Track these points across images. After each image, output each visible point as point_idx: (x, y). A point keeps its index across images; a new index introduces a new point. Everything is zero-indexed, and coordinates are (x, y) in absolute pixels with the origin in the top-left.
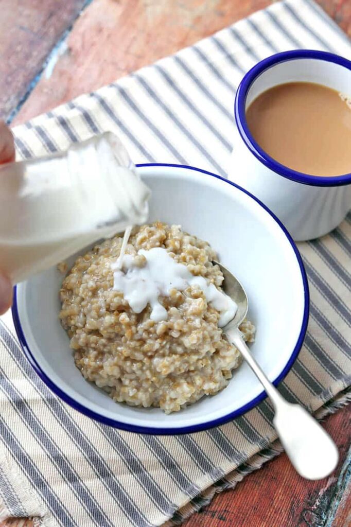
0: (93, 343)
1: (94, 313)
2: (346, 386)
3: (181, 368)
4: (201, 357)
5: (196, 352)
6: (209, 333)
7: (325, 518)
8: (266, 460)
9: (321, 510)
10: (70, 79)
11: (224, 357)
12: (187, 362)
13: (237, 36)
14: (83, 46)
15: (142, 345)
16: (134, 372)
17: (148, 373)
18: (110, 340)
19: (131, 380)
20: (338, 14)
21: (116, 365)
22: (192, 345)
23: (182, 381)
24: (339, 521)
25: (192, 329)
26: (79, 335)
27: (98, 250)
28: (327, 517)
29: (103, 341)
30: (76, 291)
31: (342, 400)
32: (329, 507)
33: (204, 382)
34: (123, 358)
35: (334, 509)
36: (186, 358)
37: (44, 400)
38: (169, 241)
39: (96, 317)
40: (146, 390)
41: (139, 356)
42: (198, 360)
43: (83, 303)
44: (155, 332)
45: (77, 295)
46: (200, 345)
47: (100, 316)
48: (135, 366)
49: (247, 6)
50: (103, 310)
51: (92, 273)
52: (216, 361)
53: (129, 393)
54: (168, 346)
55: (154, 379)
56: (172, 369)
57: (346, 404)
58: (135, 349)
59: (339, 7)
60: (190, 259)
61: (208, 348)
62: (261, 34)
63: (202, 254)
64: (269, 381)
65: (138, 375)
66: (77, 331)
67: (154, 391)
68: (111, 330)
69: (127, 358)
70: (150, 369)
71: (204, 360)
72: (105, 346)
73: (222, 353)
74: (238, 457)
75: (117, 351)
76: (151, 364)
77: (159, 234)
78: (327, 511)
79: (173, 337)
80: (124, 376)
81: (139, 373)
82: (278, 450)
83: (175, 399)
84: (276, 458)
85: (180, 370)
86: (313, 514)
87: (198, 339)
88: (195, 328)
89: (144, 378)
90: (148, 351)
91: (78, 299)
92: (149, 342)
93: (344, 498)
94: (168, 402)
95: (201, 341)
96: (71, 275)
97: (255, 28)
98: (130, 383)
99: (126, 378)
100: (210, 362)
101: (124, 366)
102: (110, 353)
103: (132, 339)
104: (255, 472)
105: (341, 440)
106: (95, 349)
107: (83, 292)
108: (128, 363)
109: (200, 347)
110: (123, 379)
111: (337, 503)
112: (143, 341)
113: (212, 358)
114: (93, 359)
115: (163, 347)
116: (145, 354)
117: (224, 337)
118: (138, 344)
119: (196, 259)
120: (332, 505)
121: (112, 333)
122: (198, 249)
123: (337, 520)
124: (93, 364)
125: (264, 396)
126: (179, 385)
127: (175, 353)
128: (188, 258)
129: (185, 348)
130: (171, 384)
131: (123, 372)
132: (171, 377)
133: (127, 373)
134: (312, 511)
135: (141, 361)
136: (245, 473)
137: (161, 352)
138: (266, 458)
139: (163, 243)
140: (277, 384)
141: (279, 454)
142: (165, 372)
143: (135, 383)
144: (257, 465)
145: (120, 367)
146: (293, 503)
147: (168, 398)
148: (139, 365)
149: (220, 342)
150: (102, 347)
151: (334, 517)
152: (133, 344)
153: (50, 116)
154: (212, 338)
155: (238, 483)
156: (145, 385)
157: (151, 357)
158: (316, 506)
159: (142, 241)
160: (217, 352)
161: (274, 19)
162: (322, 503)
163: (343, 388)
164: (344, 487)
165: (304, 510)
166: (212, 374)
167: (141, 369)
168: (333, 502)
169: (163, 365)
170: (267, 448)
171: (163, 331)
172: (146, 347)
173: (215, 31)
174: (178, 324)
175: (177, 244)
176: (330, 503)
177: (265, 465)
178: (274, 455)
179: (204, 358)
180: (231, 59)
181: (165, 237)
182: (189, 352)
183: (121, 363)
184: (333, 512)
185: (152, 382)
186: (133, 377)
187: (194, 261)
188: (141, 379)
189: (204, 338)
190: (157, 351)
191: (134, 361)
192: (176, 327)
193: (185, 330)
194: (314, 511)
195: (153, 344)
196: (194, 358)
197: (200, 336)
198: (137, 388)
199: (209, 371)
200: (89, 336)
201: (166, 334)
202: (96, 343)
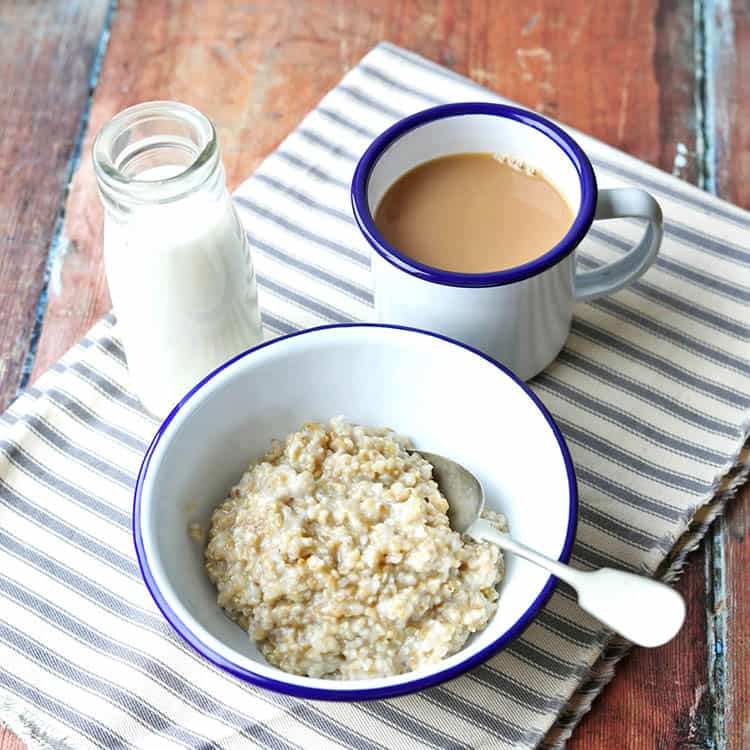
0: (283, 618)
1: (270, 575)
2: (666, 553)
3: (423, 604)
4: (444, 581)
5: (434, 574)
6: (443, 539)
7: (713, 745)
8: (595, 694)
9: (701, 736)
10: (92, 284)
11: (476, 570)
12: (427, 593)
13: (313, 138)
14: (92, 232)
15: (354, 593)
16: (357, 636)
17: (378, 627)
18: (305, 602)
19: (358, 649)
21: (330, 634)
22: (426, 564)
23: (431, 622)
24: (734, 741)
25: (415, 544)
26: (259, 614)
27: (238, 492)
28: (715, 743)
29: (298, 608)
30: (230, 557)
32: (712, 728)
33: (462, 614)
34: (333, 620)
35: (720, 727)
36: (423, 587)
37: (241, 732)
38: (335, 443)
39: (275, 577)
40: (385, 656)
41: (356, 609)
42: (442, 585)
43: (248, 568)
44: (366, 567)
45: (235, 562)
46: (435, 561)
47: (279, 575)
48: (357, 626)
49: (309, 91)
50: (282, 565)
51: (245, 523)
52: (467, 578)
53: (362, 668)
54: (392, 580)
55: (390, 634)
56: (410, 609)
57: (676, 579)
58: (346, 600)
59: (443, 45)
60: (375, 454)
61: (448, 563)
62: (345, 123)
63: (388, 443)
64: (552, 561)
65: (365, 637)
66: (254, 611)
67: (397, 653)
68: (302, 588)
69: (340, 619)
70: (378, 621)
71: (450, 583)
72: (301, 615)
73: (472, 565)
74: (554, 703)
75: (322, 614)
76: (377, 614)
77: (317, 436)
78: (711, 734)
79: (394, 565)
80: (347, 647)
81: (364, 633)
82: (605, 675)
83: (431, 652)
84: (607, 689)
85: (422, 608)
86: (693, 745)
87: (431, 552)
88: (421, 541)
89: (376, 638)
90: (366, 598)
91: (238, 566)
92: (362, 584)
93: (728, 708)
94: (422, 660)
95: (435, 555)
96: (214, 539)
97: (334, 116)
98: (358, 654)
99: (350, 649)
100: (459, 583)
101: (341, 632)
102: (312, 622)
103: (337, 588)
104: (586, 717)
105: (690, 631)
106: (289, 626)
107: (242, 552)
108: (345, 625)
109: (439, 564)
110: (345, 653)
111: (721, 719)
112: (353, 587)
113: (460, 577)
114: (291, 640)
115: (385, 584)
116: (363, 602)
118: (348, 592)
119: (382, 453)
120: (716, 724)
121: (306, 591)
122: (381, 439)
123: (731, 742)
124: (294, 647)
126: (428, 629)
127: (406, 586)
128: (371, 454)
129: (416, 574)
130: (417, 632)
131: (340, 642)
132: (413, 623)
133: (349, 640)
134: (691, 743)
135: (362, 615)
136: (573, 724)
137: (385, 591)
138: (594, 693)
139: (327, 447)
141: (608, 680)
142: (402, 617)
143: (363, 651)
144: (586, 706)
145: (335, 636)
146: (657, 741)
147: (420, 653)
148: (360, 621)
149: (462, 550)
150: (298, 619)
151: (724, 738)
152: (342, 594)
153: (87, 344)
154: (449, 547)
155: (567, 741)
156: (379, 648)
157: (374, 604)
158: (693, 733)
160: (464, 567)
161: (356, 95)
162: (699, 726)
163: (663, 557)
164: (722, 694)
165: (678, 744)
166: (469, 599)
167: (366, 626)
168: (715, 719)
169: (395, 608)
170: (588, 679)
171: (377, 561)
172: (361, 593)
173: (277, 144)
174: (394, 542)
175: (348, 442)
176: (710, 722)
177: (594, 703)
178: (603, 684)
179: (449, 580)
180: (317, 172)
181: (327, 438)
182: (424, 577)
183: (334, 629)
184: (721, 733)
185: (389, 640)
186: (359, 642)
187: (381, 456)
188: (372, 641)
189: (439, 549)
190: (378, 594)
191: (352, 618)
192: (393, 548)
193: (407, 547)
194: (693, 741)
195: (370, 584)
196: (435, 584)
197: (432, 546)
198: (370, 656)
199: (462, 596)
200: (274, 611)
201: (382, 563)
202: (288, 615)
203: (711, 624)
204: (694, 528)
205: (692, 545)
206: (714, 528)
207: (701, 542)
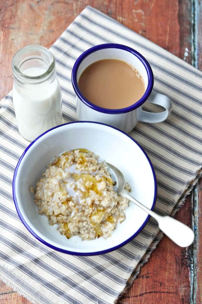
0: (60, 220)
1: (57, 207)
2: (180, 196)
3: (105, 217)
4: (112, 208)
5: (109, 207)
6: (112, 196)
7: (193, 260)
8: (157, 243)
9: (189, 257)
11: (122, 205)
12: (107, 213)
13: (65, 41)
15: (83, 214)
16: (84, 227)
17: (91, 224)
18: (68, 216)
19: (84, 231)
20: (109, 11)
21: (75, 226)
22: (107, 205)
23: (108, 222)
24: (199, 259)
25: (104, 197)
26: (53, 218)
27: (45, 176)
28: (194, 259)
29: (65, 217)
30: (43, 199)
31: (181, 203)
32: (192, 254)
33: (117, 219)
34: (77, 222)
35: (195, 254)
36: (106, 211)
37: (46, 254)
38: (76, 160)
39: (58, 208)
40: (93, 233)
41: (84, 218)
42: (111, 211)
43: (49, 204)
44: (88, 205)
45: (45, 201)
46: (110, 204)
47: (60, 207)
49: (63, 22)
50: (60, 204)
51: (48, 188)
52: (119, 207)
53: (86, 237)
54: (96, 209)
55: (95, 226)
56: (102, 219)
57: (183, 204)
58: (81, 216)
60: (90, 164)
61: (114, 204)
62: (76, 36)
63: (94, 160)
64: (149, 209)
65: (87, 227)
66: (51, 218)
67: (97, 232)
68: (67, 212)
69: (79, 222)
70: (91, 222)
71: (114, 209)
72: (67, 219)
73: (120, 203)
74: (145, 247)
75: (73, 220)
76: (91, 220)
77: (71, 157)
78: (192, 256)
79: (96, 204)
80: (81, 230)
81: (87, 226)
82: (161, 237)
83: (108, 232)
84: (161, 241)
85: (105, 218)
86: (187, 260)
87: (109, 201)
88: (105, 197)
89: (90, 227)
90: (88, 215)
91: (46, 202)
92: (87, 210)
93: (198, 248)
95: (110, 201)
96: (37, 192)
97: (72, 33)
98: (84, 232)
99: (82, 231)
100: (116, 209)
101: (79, 226)
102: (70, 222)
103: (78, 212)
104: (154, 250)
105: (187, 221)
107: (47, 198)
108: (81, 224)
109: (111, 204)
110: (80, 232)
111: (195, 251)
112: (83, 211)
113: (117, 206)
114: (63, 228)
115: (94, 210)
116: (86, 216)
117: (119, 195)
118: (82, 213)
119: (91, 163)
120: (194, 253)
121: (68, 213)
122: (91, 158)
123: (198, 259)
124: (64, 230)
125: (149, 217)
126: (107, 225)
127: (100, 211)
128: (88, 164)
129: (104, 207)
130: (103, 225)
131: (79, 228)
132: (102, 223)
133: (81, 228)
134: (186, 259)
135: (86, 220)
136: (150, 253)
137: (94, 213)
139: (74, 161)
140: (153, 209)
141: (161, 239)
142: (99, 222)
143: (86, 231)
144: (154, 247)
145: (77, 226)
146: (176, 258)
147: (104, 233)
148: (85, 223)
149: (118, 199)
150: (65, 221)
151: (196, 257)
152: (80, 214)
154: (114, 198)
155: (149, 259)
156: (91, 230)
157: (90, 217)
158: (187, 256)
159: (64, 164)
160: (118, 203)
161: (79, 25)
162: (189, 253)
163: (179, 198)
164: (196, 243)
165: (182, 259)
166: (119, 214)
167: (87, 224)
168: (194, 251)
169: (96, 219)
170: (156, 238)
171: (91, 203)
172: (86, 213)
173: (53, 43)
174: (97, 198)
175: (81, 159)
176: (192, 252)
177: (157, 246)
179: (113, 208)
180: (67, 54)
181: (74, 158)
182: (106, 208)
183: (77, 225)
184: (195, 256)
185: (94, 228)
186: (85, 228)
187: (92, 165)
188: (89, 229)
189: (111, 200)
190: (91, 214)
191: (83, 221)
192: (96, 199)
193: (101, 199)
194: (187, 258)
195: (89, 211)
196: (109, 210)
197: (109, 199)
198: (88, 233)
199: (117, 213)
200: (58, 218)
201: (93, 204)
202: (62, 219)
203: (193, 219)
204: (189, 188)
205: (188, 193)
206: (195, 187)
207: (191, 192)
